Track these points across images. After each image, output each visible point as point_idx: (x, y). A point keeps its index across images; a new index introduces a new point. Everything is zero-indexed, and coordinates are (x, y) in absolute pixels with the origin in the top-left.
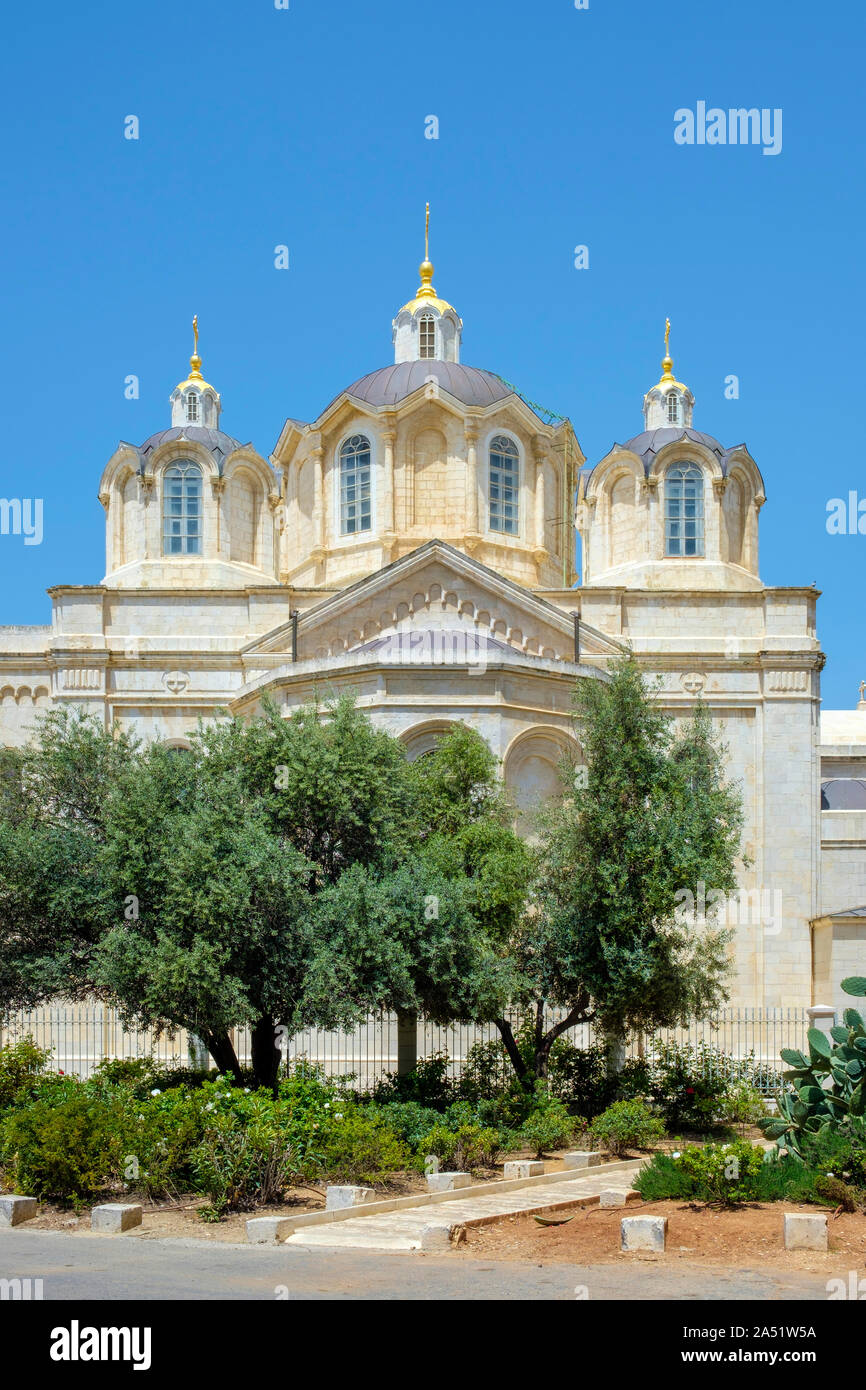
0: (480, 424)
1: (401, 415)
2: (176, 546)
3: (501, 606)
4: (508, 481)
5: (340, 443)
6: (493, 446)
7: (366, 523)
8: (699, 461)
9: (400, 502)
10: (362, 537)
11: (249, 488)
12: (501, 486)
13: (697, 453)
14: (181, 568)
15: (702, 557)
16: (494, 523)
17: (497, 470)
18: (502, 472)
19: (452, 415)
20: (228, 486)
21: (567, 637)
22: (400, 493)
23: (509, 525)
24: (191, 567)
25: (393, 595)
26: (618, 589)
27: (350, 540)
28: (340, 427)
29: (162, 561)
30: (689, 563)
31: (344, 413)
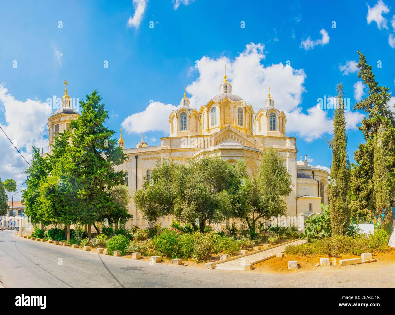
0: (236, 104)
1: (222, 103)
2: (182, 129)
3: (241, 138)
4: (241, 116)
5: (211, 109)
6: (238, 109)
7: (216, 123)
8: (276, 113)
9: (222, 119)
10: (215, 126)
11: (195, 117)
12: (240, 116)
13: (275, 111)
14: (183, 133)
15: (276, 131)
16: (239, 124)
17: (239, 114)
18: (240, 114)
19: (231, 103)
20: (191, 117)
21: (253, 144)
22: (222, 118)
23: (241, 124)
24: (185, 132)
25: (222, 136)
26: (262, 135)
27: (213, 127)
28: (211, 105)
29: (180, 132)
30: (274, 131)
31: (212, 103)
